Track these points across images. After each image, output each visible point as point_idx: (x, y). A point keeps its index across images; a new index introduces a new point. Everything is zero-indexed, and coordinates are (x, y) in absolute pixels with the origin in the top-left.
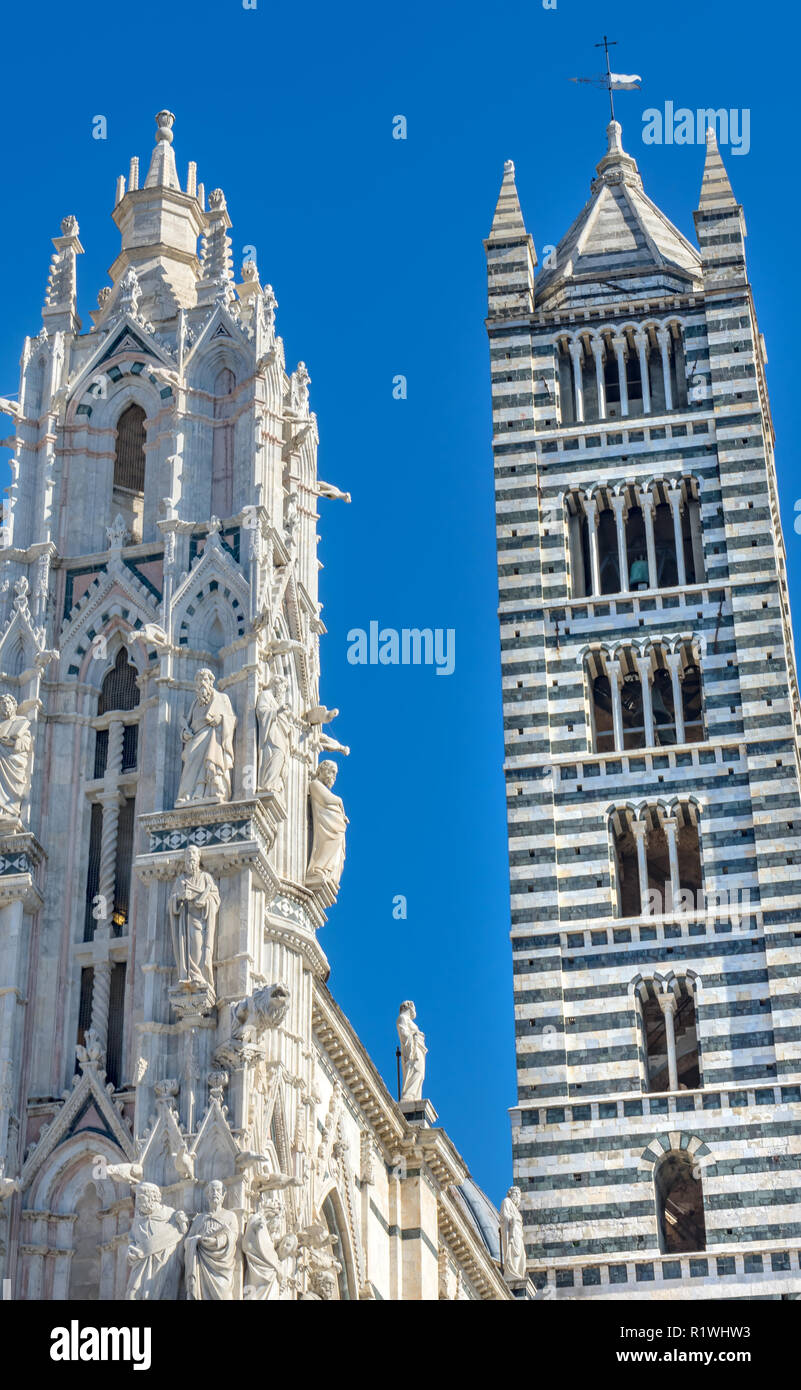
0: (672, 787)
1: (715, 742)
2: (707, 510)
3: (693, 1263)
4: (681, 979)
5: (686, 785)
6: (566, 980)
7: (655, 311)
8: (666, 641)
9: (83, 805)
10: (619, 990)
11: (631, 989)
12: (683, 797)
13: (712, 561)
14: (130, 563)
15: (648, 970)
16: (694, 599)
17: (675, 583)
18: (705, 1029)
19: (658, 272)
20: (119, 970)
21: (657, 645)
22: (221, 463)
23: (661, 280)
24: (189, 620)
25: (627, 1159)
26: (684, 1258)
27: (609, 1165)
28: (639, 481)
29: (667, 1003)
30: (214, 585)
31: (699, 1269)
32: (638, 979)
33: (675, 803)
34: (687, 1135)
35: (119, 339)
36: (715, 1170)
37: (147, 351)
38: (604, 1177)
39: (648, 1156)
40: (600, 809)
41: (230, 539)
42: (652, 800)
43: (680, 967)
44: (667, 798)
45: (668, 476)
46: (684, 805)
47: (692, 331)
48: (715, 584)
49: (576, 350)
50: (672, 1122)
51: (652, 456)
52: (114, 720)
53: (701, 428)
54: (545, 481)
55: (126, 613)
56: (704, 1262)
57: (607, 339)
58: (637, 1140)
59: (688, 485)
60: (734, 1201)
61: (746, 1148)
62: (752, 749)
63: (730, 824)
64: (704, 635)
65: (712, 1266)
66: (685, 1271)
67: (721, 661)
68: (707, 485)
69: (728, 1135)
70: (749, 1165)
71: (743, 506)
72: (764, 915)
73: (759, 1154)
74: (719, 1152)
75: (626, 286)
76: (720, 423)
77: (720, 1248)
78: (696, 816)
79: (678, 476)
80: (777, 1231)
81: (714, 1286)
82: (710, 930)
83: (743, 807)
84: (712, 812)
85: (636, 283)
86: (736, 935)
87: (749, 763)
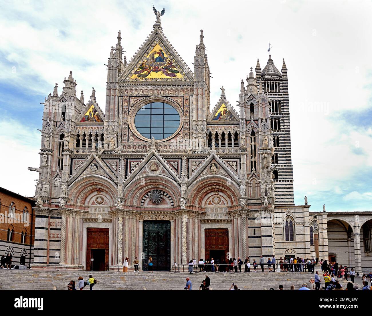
0: (276, 134)
1: (281, 130)
2: (282, 104)
3: (277, 180)
4: (276, 154)
5: (278, 134)
7: (276, 80)
8: (276, 118)
9: (250, 145)
13: (282, 110)
14: (254, 121)
16: (280, 114)
17: (277, 112)
18: (279, 159)
19: (276, 75)
20: (255, 162)
21: (275, 119)
22: (264, 111)
23: (277, 76)
24: (262, 128)
26: (276, 180)
28: (274, 100)
29: (275, 156)
30: (264, 125)
31: (277, 181)
33: (276, 136)
34: (277, 168)
35: (250, 95)
36: (279, 172)
37: (254, 97)
41: (266, 120)
42: (274, 135)
43: (276, 152)
44: (276, 135)
45: (277, 100)
46: (278, 136)
47: (281, 83)
48: (282, 113)
49: (266, 83)
51: (276, 97)
52: (253, 137)
53: (281, 95)
55: (254, 126)
56: (278, 180)
57: (270, 82)
59: (280, 101)
60: (281, 175)
61: (283, 170)
62: (286, 131)
63: (283, 139)
64: (281, 119)
65: (279, 181)
66: (276, 181)
67: (283, 121)
68: (282, 102)
69: (281, 169)
70: (283, 172)
71: (286, 105)
72: (286, 148)
73: (284, 171)
74: (280, 171)
75: (273, 76)
76: (284, 95)
77: (279, 179)
78: (279, 138)
79: (278, 100)
80: (285, 178)
81: (278, 183)
82: (280, 149)
83: (285, 137)
84: (281, 137)
85: (274, 76)
86: (283, 150)
87: (286, 133)
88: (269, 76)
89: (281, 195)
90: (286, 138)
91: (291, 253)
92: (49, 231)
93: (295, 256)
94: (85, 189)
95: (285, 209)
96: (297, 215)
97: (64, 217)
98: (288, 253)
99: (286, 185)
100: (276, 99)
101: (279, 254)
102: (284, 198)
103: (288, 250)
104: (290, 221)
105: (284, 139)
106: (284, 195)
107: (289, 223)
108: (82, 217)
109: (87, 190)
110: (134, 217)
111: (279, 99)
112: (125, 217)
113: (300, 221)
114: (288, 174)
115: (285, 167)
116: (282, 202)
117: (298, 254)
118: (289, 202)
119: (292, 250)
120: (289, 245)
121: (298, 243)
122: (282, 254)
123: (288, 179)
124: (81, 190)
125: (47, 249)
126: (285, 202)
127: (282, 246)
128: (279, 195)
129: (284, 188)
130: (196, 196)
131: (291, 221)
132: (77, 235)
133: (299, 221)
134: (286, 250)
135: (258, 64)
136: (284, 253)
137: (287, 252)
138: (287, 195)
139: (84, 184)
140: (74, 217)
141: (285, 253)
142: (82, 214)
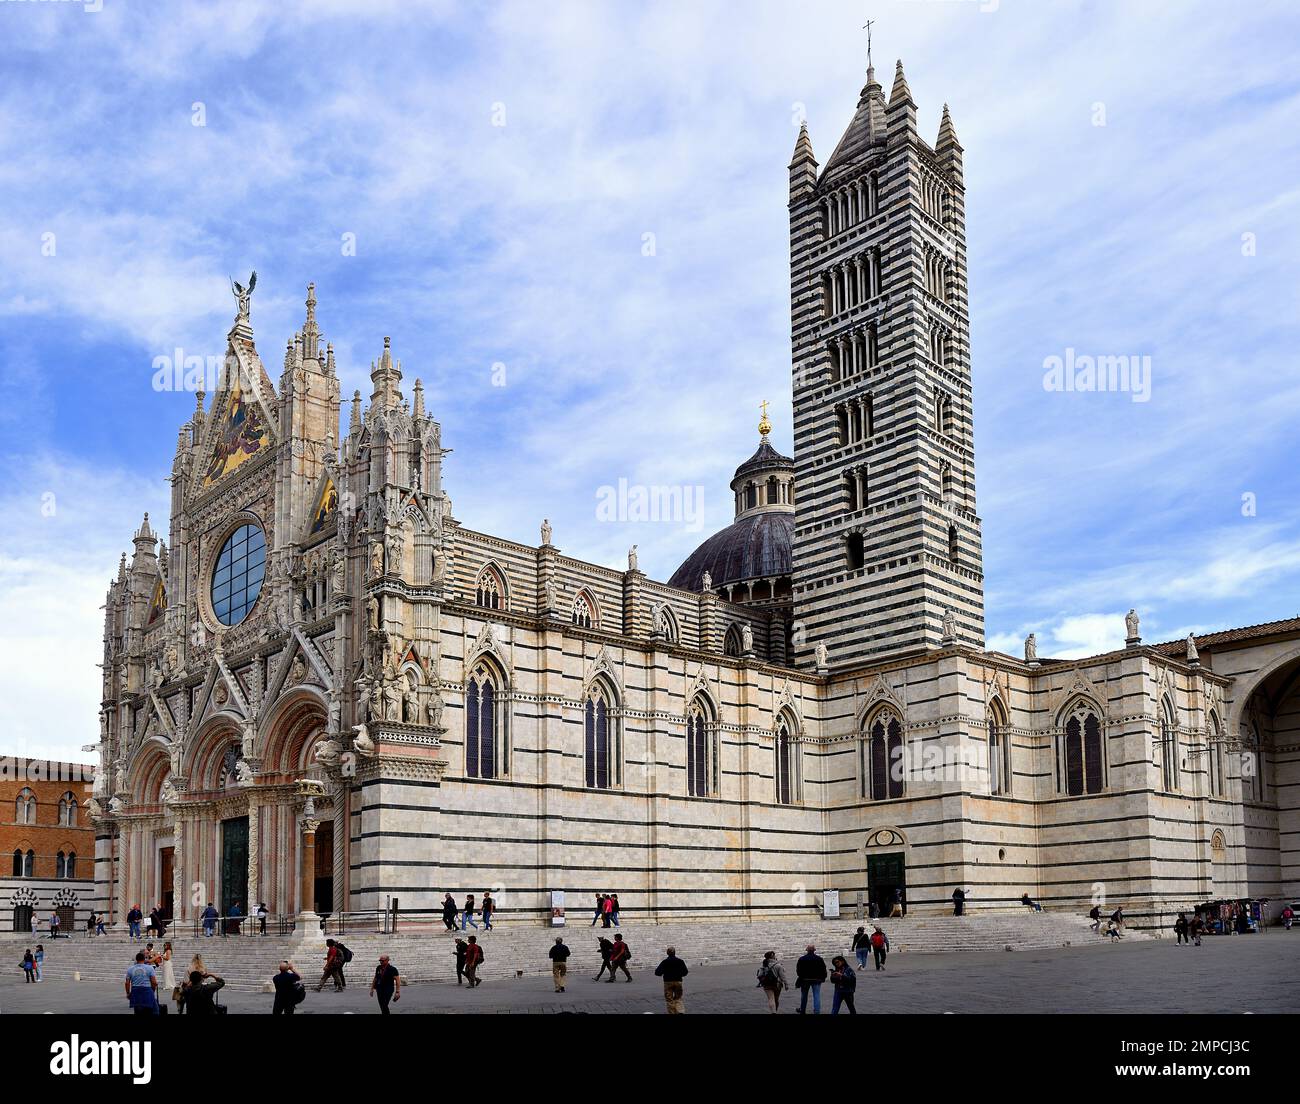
0: (862, 389)
1: (881, 364)
2: (884, 259)
3: (858, 572)
4: (862, 467)
5: (868, 387)
6: (813, 479)
7: (865, 170)
8: (864, 326)
10: (837, 477)
11: (841, 476)
12: (865, 392)
13: (884, 283)
15: (848, 467)
16: (877, 302)
18: (871, 483)
21: (859, 329)
25: (836, 540)
26: (855, 572)
27: (828, 544)
28: (854, 256)
29: (856, 475)
31: (861, 574)
32: (844, 472)
33: (863, 395)
34: (858, 526)
36: (869, 537)
38: (826, 549)
39: (843, 538)
40: (832, 407)
42: (854, 397)
43: (861, 462)
44: (860, 394)
45: (868, 249)
46: (867, 395)
47: (882, 173)
48: (885, 293)
49: (829, 203)
50: (854, 523)
51: (860, 242)
54: (813, 271)
56: (862, 571)
58: (839, 533)
59: (876, 251)
60: (876, 547)
61: (882, 526)
62: (896, 363)
63: (885, 397)
64: (879, 318)
65: (866, 572)
66: (855, 576)
67: (886, 327)
68: (884, 248)
69: (875, 522)
70: (883, 532)
71: (899, 252)
72: (897, 432)
73: (887, 527)
74: (871, 530)
75: (855, 161)
76: (891, 215)
77: (869, 565)
78: (872, 398)
79: (871, 248)
80: (892, 554)
81: (866, 579)
82: (874, 444)
83: (891, 389)
84: (878, 395)
85: (860, 157)
86: (885, 443)
87: (895, 369)
88: (842, 167)
89: (875, 624)
90: (897, 392)
91: (891, 844)
92: (112, 864)
93: (903, 853)
94: (151, 769)
95: (867, 680)
96: (912, 693)
97: (122, 833)
98: (879, 845)
99: (895, 579)
100: (861, 249)
101: (843, 852)
102: (888, 633)
103: (877, 833)
104: (889, 721)
105: (892, 396)
106: (887, 622)
107: (886, 730)
108: (152, 828)
109: (155, 770)
110: (204, 816)
111: (873, 243)
112: (185, 819)
113: (925, 717)
114: (901, 535)
115: (891, 511)
116: (881, 649)
117: (914, 846)
118: (906, 645)
119: (891, 832)
120: (882, 817)
121: (915, 805)
122: (855, 851)
123: (901, 556)
124: (146, 773)
125: (109, 899)
126: (889, 648)
127: (854, 820)
128: (867, 627)
129: (888, 594)
130: (279, 746)
131: (894, 719)
132: (145, 866)
133: (923, 716)
134: (871, 833)
135: (803, 140)
136: (861, 846)
137: (871, 843)
138: (899, 617)
139: (148, 758)
140: (140, 830)
141: (867, 846)
142: (152, 821)
